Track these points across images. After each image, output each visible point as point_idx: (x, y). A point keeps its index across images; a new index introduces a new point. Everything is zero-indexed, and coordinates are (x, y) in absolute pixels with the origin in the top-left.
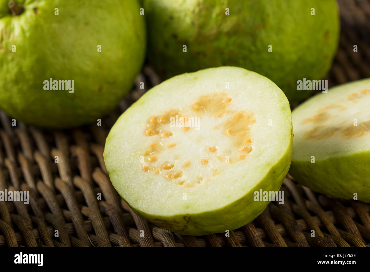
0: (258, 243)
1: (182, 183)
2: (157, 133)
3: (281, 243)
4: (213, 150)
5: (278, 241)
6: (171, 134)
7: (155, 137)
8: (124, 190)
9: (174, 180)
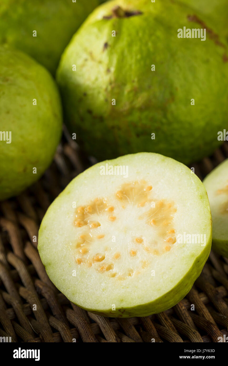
0: (185, 317)
1: (114, 276)
2: (86, 223)
3: (206, 315)
4: (140, 241)
5: (204, 313)
6: (99, 225)
7: (84, 228)
8: (61, 283)
9: (107, 273)
